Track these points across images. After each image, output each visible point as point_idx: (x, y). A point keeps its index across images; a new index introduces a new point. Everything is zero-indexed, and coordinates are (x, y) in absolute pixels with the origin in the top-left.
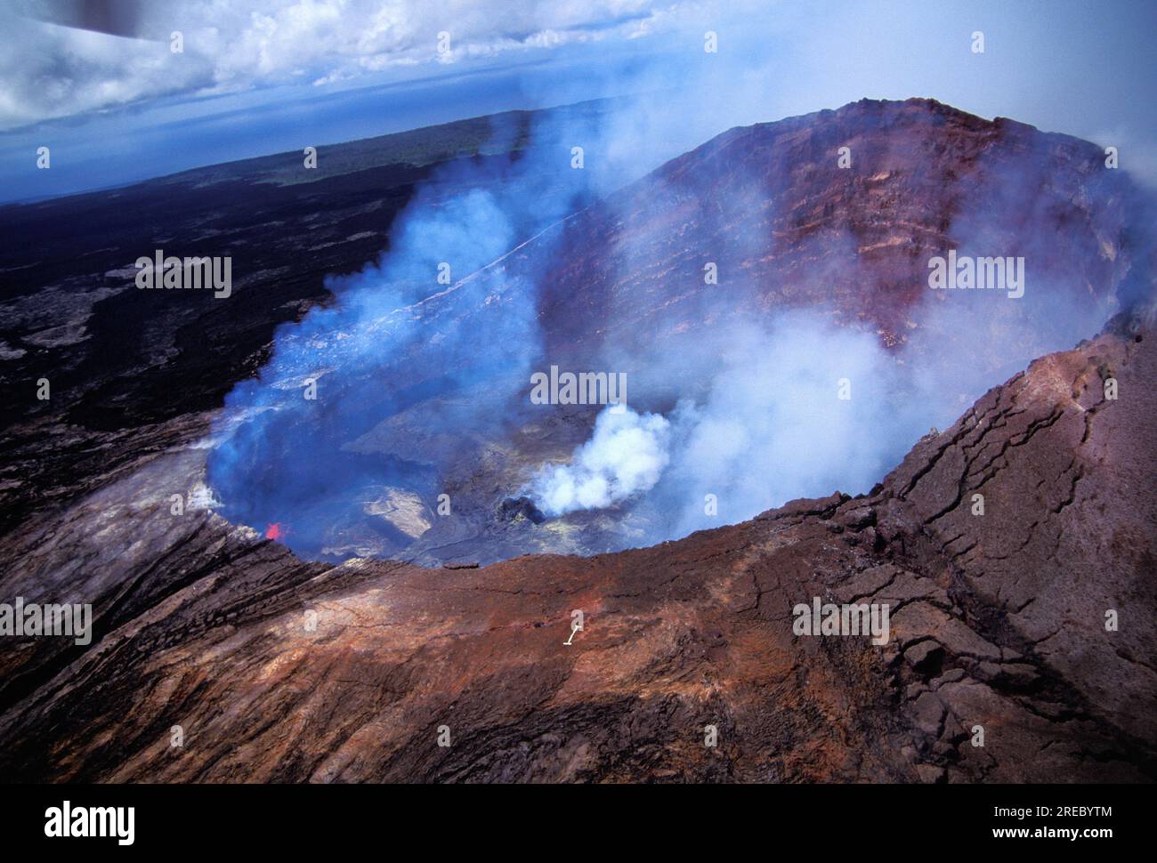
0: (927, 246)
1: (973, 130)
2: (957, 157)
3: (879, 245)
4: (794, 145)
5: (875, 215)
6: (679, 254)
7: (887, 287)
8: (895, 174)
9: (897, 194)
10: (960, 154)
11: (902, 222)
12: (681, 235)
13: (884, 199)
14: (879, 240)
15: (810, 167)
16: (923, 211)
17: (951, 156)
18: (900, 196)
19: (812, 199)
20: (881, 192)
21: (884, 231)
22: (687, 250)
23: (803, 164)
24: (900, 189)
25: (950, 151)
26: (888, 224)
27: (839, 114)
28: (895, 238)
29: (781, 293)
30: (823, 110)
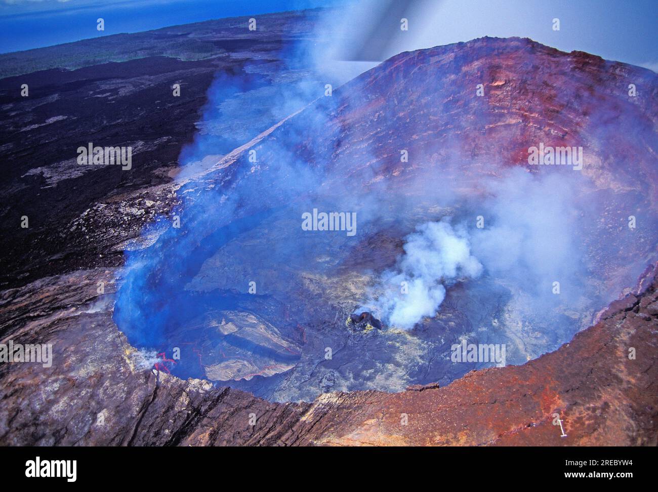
0: (531, 124)
1: (554, 57)
2: (547, 73)
3: (499, 124)
4: (443, 63)
5: (496, 106)
6: (375, 132)
7: (507, 149)
8: (507, 82)
9: (509, 93)
10: (549, 71)
11: (514, 110)
12: (375, 120)
13: (502, 96)
14: (499, 121)
15: (453, 77)
16: (527, 104)
17: (544, 72)
18: (511, 95)
19: (456, 96)
20: (498, 93)
21: (501, 115)
22: (379, 130)
23: (448, 75)
24: (511, 91)
25: (543, 69)
26: (506, 111)
27: (469, 45)
28: (511, 120)
29: (440, 154)
30: (459, 42)
